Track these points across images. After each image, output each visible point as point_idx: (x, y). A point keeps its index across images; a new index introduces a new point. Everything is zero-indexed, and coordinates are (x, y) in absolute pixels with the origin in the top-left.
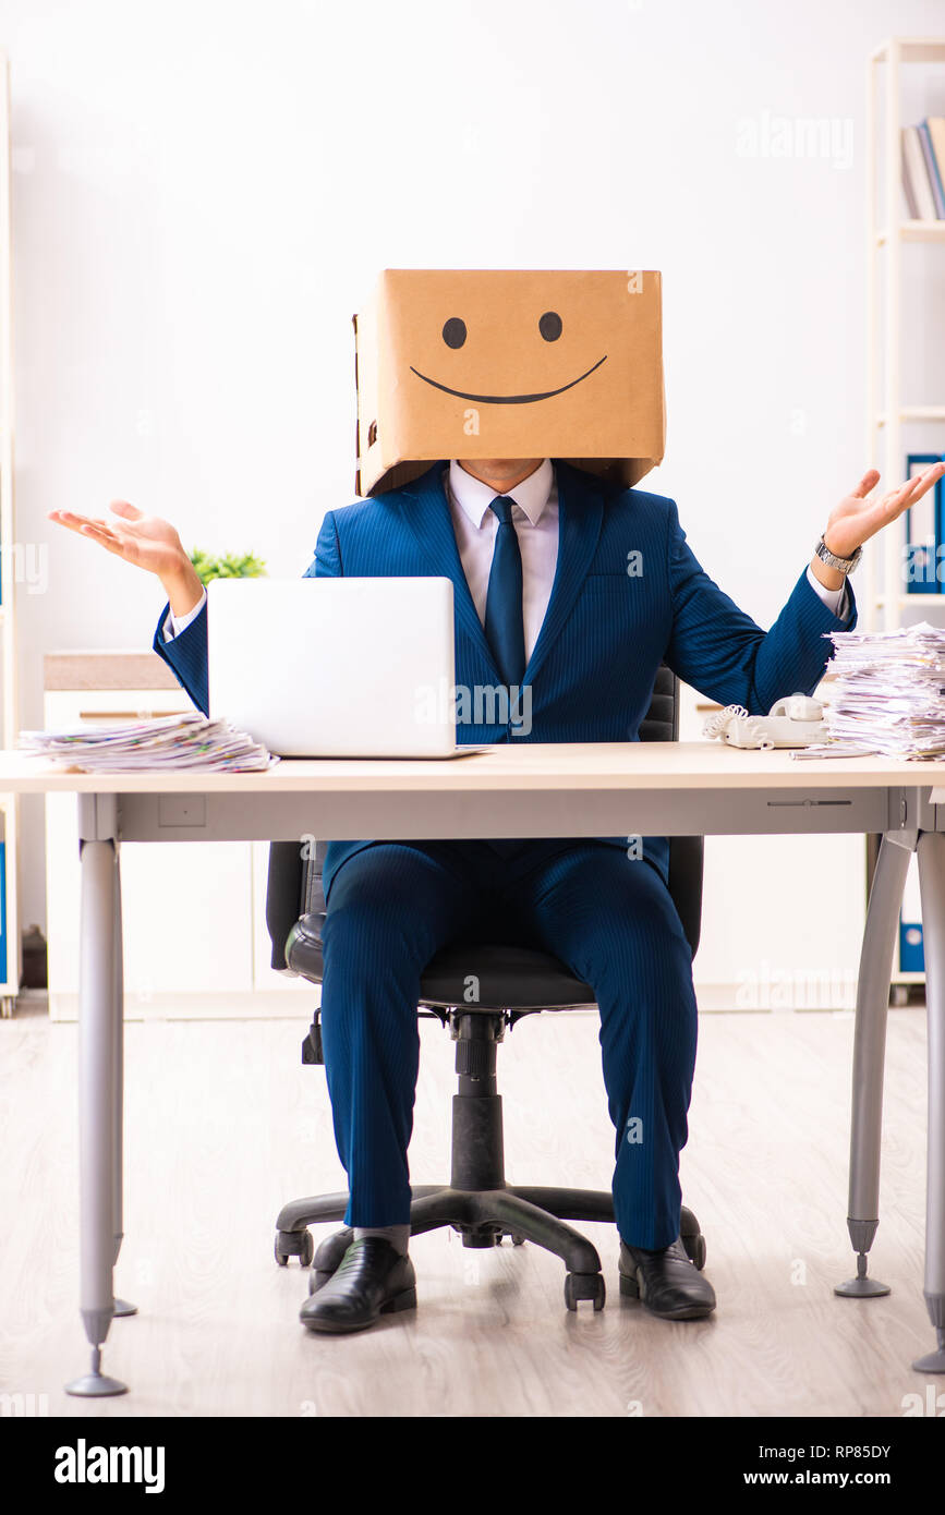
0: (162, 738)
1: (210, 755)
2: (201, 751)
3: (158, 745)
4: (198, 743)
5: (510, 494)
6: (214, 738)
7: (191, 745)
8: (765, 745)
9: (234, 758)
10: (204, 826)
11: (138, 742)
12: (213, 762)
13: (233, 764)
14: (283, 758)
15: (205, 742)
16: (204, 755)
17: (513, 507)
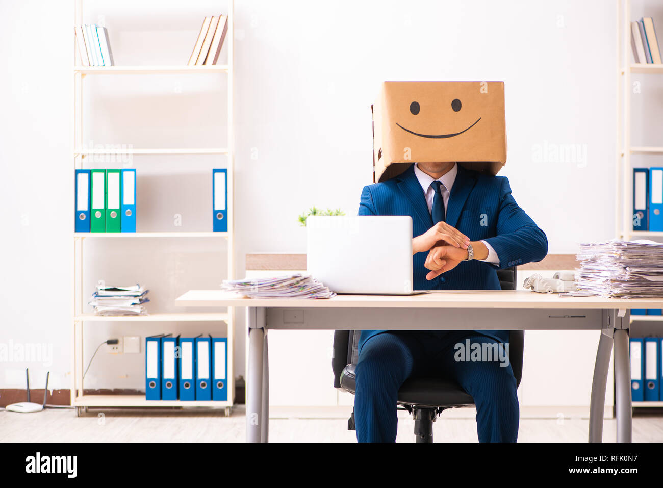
0: (284, 284)
1: (305, 291)
2: (301, 290)
3: (282, 287)
4: (300, 286)
5: (440, 180)
6: (307, 284)
7: (296, 287)
8: (549, 291)
9: (315, 293)
10: (303, 323)
11: (273, 285)
12: (306, 294)
13: (314, 295)
14: (338, 294)
15: (303, 286)
16: (302, 291)
17: (441, 186)
